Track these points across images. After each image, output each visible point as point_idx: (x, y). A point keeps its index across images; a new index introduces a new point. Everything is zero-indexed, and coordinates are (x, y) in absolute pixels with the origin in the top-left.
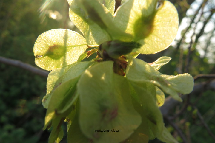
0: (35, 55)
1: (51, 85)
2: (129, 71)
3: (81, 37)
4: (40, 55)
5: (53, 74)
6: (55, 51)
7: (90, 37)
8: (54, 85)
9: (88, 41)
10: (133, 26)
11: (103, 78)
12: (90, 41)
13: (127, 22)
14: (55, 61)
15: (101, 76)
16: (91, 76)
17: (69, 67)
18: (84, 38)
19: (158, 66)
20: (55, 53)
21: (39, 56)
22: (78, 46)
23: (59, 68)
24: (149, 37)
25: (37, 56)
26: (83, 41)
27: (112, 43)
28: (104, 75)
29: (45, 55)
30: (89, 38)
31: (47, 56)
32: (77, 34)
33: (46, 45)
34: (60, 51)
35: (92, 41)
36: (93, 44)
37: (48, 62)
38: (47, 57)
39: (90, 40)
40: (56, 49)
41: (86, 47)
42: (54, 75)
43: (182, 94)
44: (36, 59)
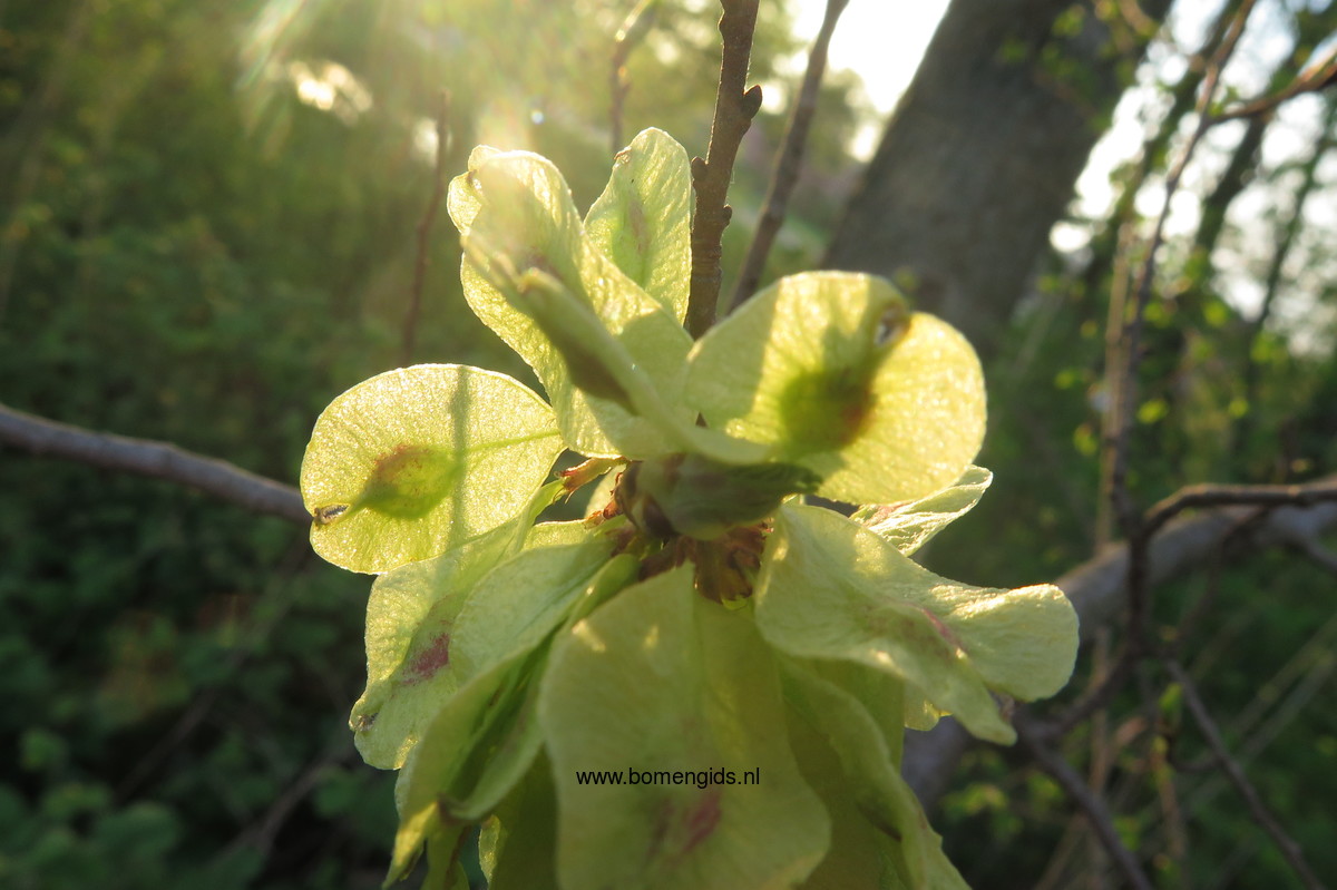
0: (310, 508)
1: (390, 639)
2: (769, 594)
3: (530, 395)
4: (335, 505)
5: (396, 583)
6: (404, 480)
7: (575, 407)
8: (406, 642)
9: (565, 427)
10: (775, 403)
11: (651, 641)
12: (577, 431)
13: (752, 388)
14: (404, 524)
15: (642, 633)
16: (598, 646)
17: (477, 549)
18: (543, 402)
19: (918, 529)
20: (405, 490)
21: (329, 514)
22: (517, 442)
23: (426, 556)
24: (855, 446)
25: (317, 511)
26: (543, 420)
27: (686, 470)
28: (655, 631)
29: (359, 504)
30: (571, 415)
31: (370, 508)
32: (510, 384)
33: (361, 454)
34: (428, 477)
35: (589, 434)
36: (591, 445)
37: (372, 537)
38: (366, 511)
39: (575, 425)
40: (409, 469)
41: (556, 446)
42: (399, 589)
43: (1018, 703)
44: (314, 528)
